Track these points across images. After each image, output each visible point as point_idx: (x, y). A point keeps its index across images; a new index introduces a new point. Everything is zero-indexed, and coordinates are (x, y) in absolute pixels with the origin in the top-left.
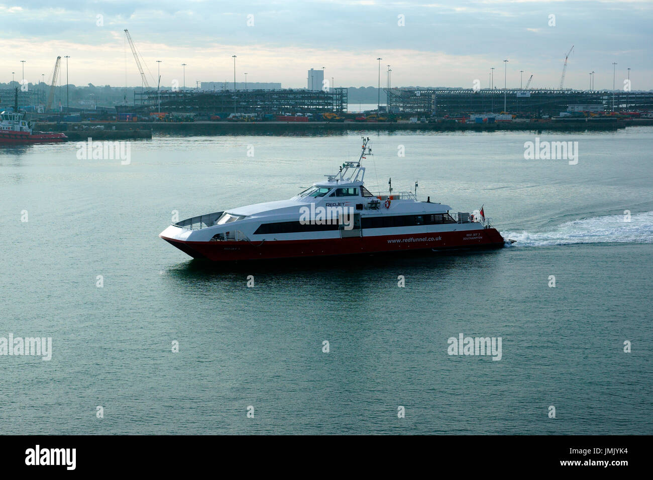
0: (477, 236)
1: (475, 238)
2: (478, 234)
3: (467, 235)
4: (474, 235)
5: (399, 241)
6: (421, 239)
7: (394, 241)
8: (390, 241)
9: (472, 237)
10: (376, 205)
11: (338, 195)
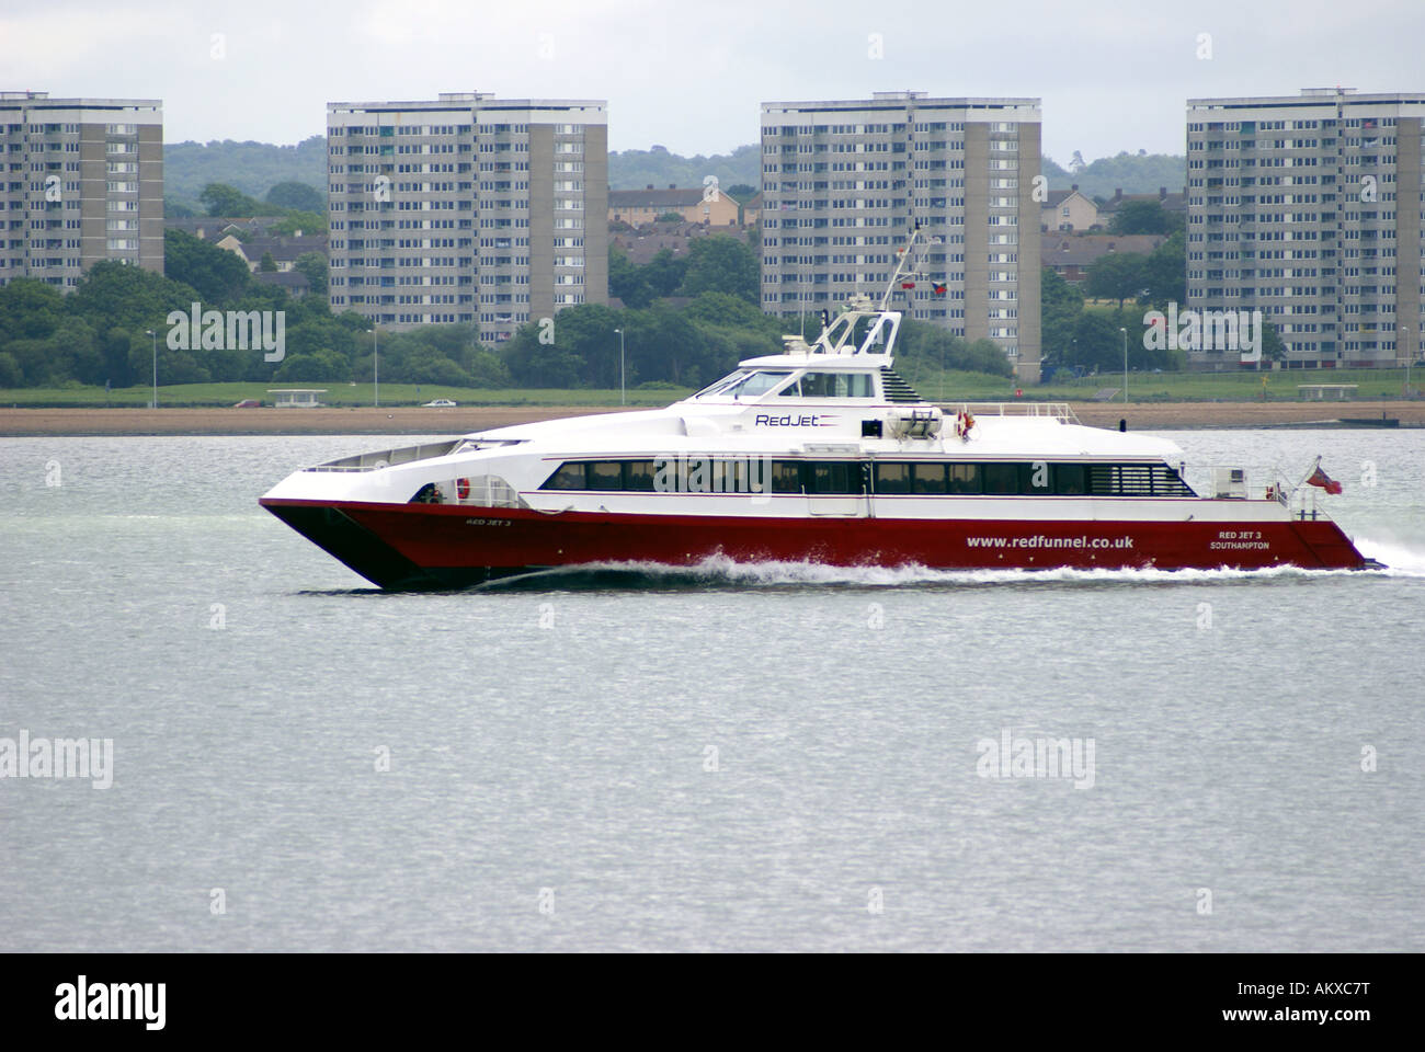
0: (1254, 540)
1: (1244, 545)
2: (1254, 535)
3: (1222, 535)
4: (1244, 535)
5: (1001, 543)
6: (1068, 542)
7: (986, 542)
8: (973, 542)
9: (1236, 540)
10: (925, 426)
11: (806, 393)
